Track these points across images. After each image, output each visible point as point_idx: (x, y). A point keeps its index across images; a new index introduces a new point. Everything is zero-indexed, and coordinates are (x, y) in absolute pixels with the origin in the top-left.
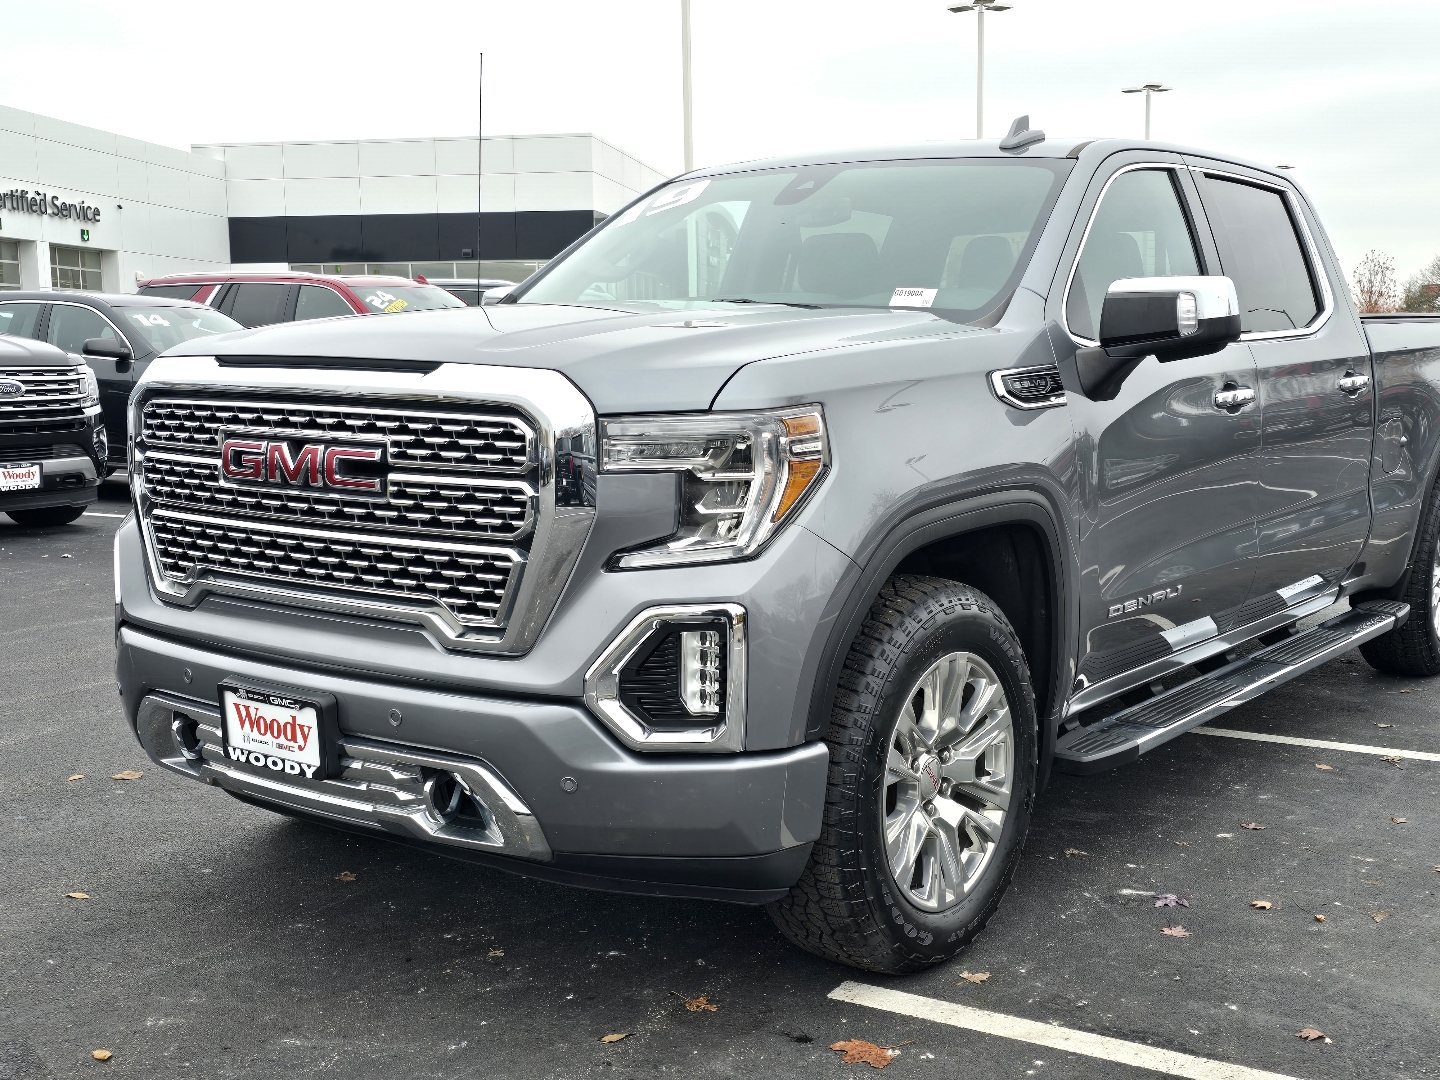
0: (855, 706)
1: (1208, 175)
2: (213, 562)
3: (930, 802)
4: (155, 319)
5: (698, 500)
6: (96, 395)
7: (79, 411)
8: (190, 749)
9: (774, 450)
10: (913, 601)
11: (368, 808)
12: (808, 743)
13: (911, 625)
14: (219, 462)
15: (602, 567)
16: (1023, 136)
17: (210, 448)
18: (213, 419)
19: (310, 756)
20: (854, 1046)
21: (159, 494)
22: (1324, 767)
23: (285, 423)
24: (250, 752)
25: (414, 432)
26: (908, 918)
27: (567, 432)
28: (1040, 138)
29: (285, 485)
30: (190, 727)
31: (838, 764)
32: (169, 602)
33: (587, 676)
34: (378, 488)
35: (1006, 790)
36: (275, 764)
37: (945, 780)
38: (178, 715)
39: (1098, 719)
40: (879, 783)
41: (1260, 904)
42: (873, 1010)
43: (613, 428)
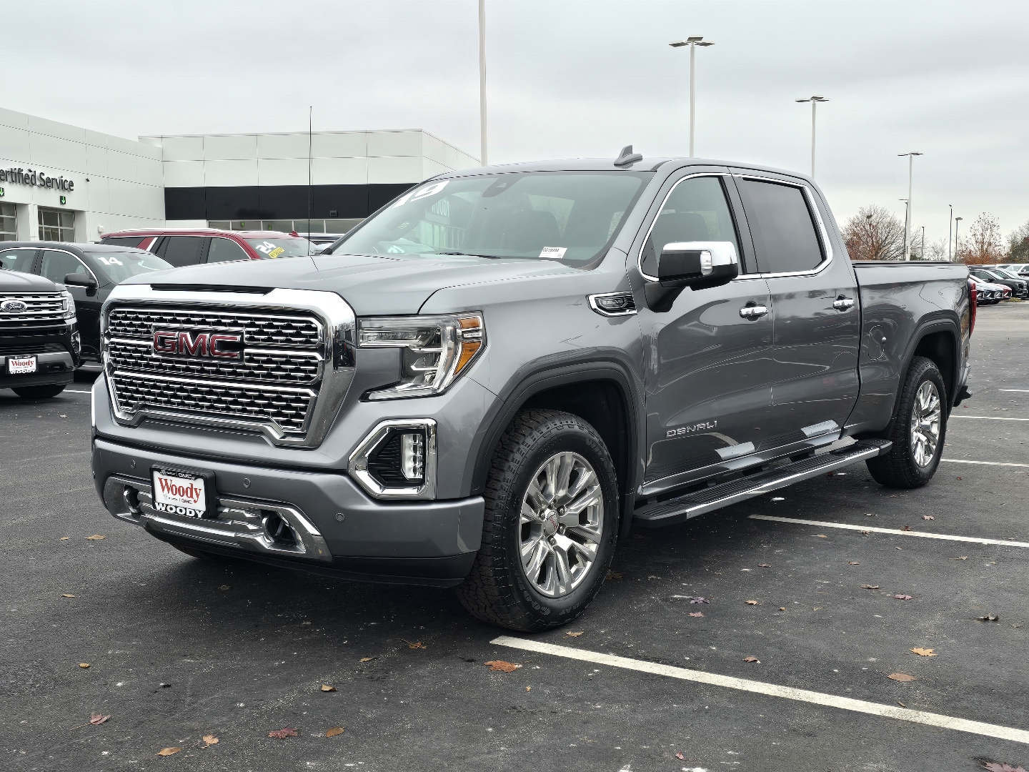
0: (501, 479)
1: (745, 179)
2: (148, 400)
3: (552, 536)
4: (113, 261)
5: (412, 364)
6: (73, 311)
7: (62, 321)
8: (134, 507)
9: (455, 337)
10: (538, 422)
11: (232, 535)
12: (472, 496)
13: (536, 434)
14: (152, 344)
15: (359, 399)
16: (628, 157)
17: (146, 336)
18: (149, 319)
19: (200, 506)
20: (497, 664)
21: (118, 362)
22: (822, 536)
23: (188, 322)
24: (167, 505)
25: (258, 326)
26: (534, 599)
27: (342, 326)
28: (639, 159)
29: (189, 356)
30: (134, 493)
31: (491, 510)
32: (122, 423)
33: (350, 459)
34: (239, 357)
35: (599, 532)
36: (181, 511)
37: (561, 525)
38: (127, 487)
39: (668, 499)
40: (517, 521)
41: (750, 602)
42: (512, 648)
43: (365, 324)
